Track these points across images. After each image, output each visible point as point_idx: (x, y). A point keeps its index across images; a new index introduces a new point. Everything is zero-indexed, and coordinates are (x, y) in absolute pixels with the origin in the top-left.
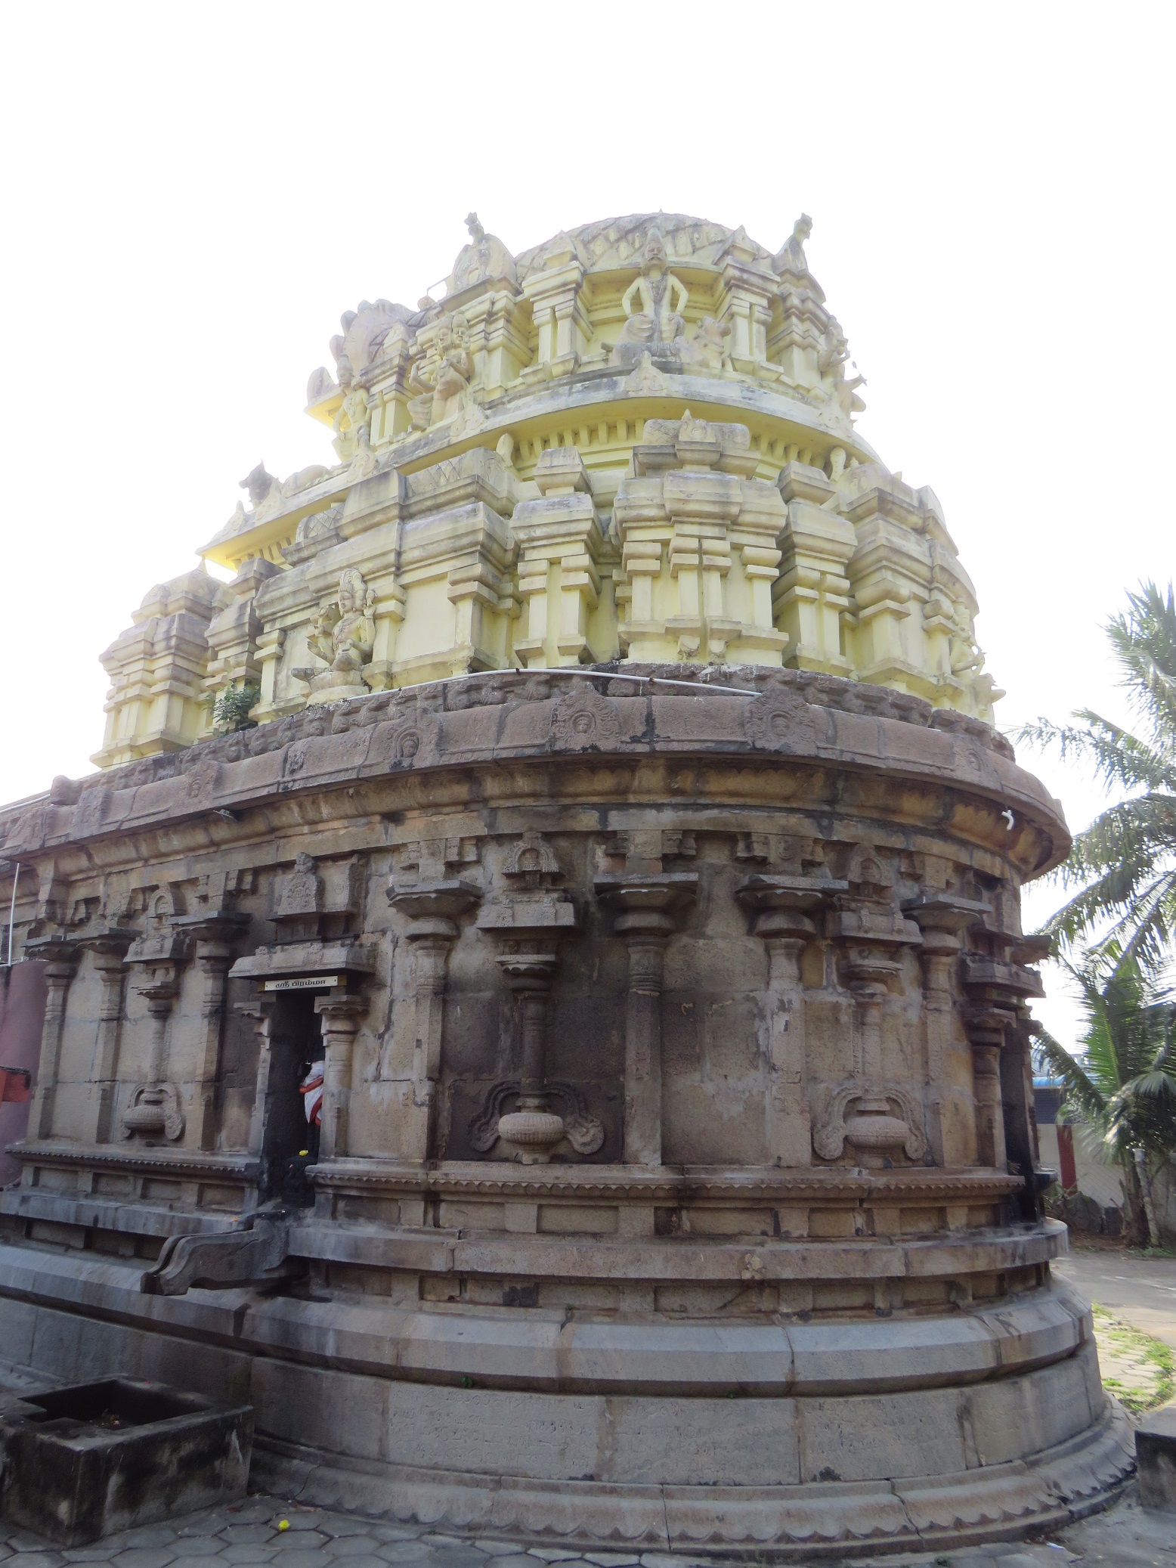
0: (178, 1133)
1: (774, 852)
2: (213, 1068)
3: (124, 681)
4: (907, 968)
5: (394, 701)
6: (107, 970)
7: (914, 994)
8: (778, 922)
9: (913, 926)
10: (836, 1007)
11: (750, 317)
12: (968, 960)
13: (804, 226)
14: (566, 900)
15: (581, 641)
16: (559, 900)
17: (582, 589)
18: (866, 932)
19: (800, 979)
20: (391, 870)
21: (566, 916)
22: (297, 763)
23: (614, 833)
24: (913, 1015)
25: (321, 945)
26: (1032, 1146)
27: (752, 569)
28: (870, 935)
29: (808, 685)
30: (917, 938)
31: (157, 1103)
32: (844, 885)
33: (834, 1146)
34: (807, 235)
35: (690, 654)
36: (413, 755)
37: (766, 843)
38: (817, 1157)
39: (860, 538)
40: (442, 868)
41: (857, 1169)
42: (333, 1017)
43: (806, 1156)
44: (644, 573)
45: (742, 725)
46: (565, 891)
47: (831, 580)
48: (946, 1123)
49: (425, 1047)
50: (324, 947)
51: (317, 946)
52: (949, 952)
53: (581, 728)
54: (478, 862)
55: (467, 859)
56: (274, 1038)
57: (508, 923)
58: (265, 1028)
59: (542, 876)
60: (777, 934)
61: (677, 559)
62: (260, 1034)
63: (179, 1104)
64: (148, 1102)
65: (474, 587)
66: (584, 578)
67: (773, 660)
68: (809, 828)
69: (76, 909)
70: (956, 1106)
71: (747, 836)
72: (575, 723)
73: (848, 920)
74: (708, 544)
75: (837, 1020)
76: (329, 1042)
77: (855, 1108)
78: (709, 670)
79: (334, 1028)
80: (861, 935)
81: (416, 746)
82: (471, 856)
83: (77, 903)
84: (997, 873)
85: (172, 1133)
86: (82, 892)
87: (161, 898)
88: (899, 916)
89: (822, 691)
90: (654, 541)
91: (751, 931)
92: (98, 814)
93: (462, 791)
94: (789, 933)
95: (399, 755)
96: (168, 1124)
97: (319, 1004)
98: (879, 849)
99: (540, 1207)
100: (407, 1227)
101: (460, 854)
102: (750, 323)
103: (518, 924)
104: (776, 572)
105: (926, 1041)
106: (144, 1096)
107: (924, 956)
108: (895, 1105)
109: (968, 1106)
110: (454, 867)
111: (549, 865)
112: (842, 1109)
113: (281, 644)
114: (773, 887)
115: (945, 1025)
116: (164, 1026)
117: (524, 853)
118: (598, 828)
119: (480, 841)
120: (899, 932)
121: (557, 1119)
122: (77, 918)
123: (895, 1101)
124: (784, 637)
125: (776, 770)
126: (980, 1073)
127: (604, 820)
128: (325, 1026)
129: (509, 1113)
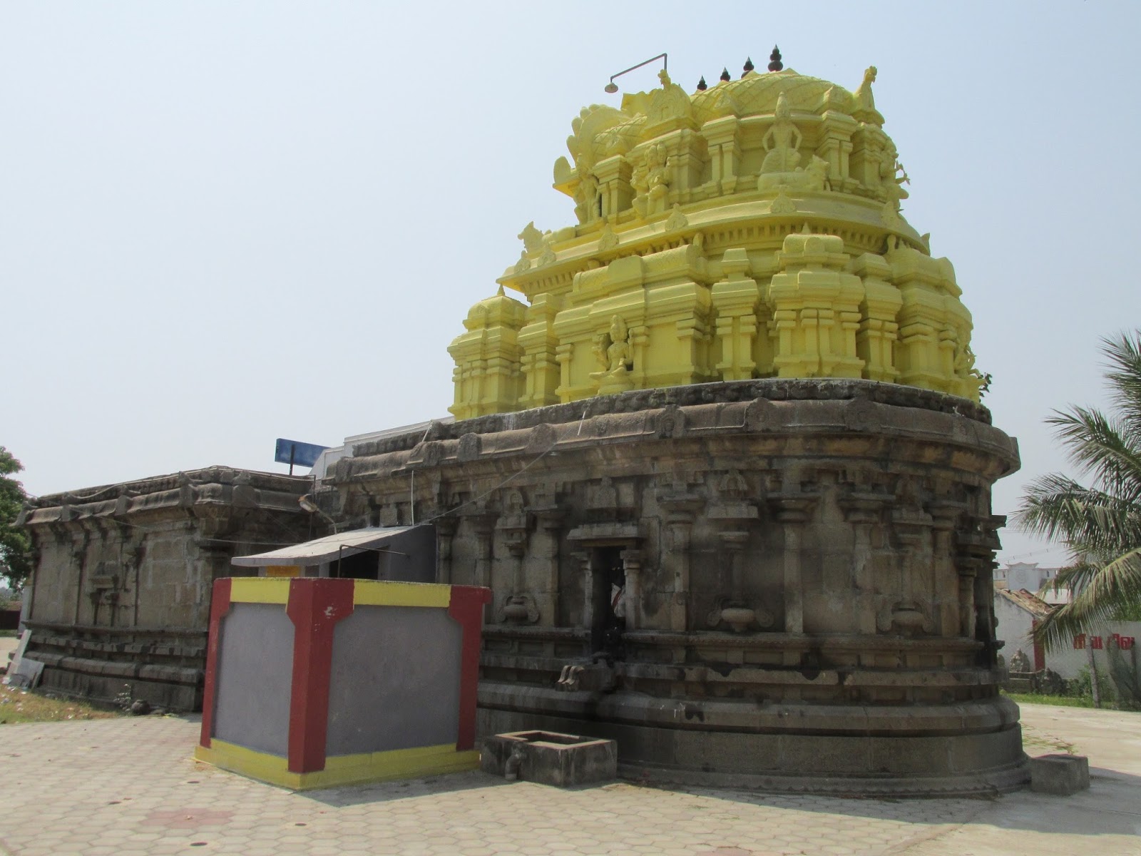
0: (536, 618)
1: (858, 480)
2: (556, 586)
3: (467, 366)
4: (926, 537)
5: (652, 396)
6: (480, 533)
7: (929, 550)
8: (860, 516)
9: (929, 517)
10: (888, 557)
11: (840, 150)
12: (958, 532)
13: (871, 75)
14: (752, 505)
15: (753, 365)
16: (749, 505)
17: (751, 334)
18: (905, 520)
19: (871, 544)
20: (655, 485)
21: (754, 513)
22: (602, 430)
23: (776, 470)
24: (928, 562)
25: (620, 525)
26: (990, 628)
27: (846, 325)
28: (907, 522)
29: (876, 390)
30: (931, 523)
31: (521, 603)
32: (894, 497)
33: (887, 624)
34: (873, 80)
35: (813, 375)
36: (672, 430)
37: (854, 474)
38: (879, 631)
39: (904, 298)
40: (685, 487)
41: (898, 636)
42: (630, 562)
43: (874, 630)
44: (786, 329)
45: (843, 417)
46: (751, 500)
47: (888, 325)
48: (944, 614)
49: (681, 576)
50: (623, 526)
51: (618, 526)
52: (947, 529)
53: (761, 419)
54: (705, 484)
55: (699, 482)
56: (594, 571)
57: (724, 516)
58: (589, 566)
59: (738, 492)
60: (860, 522)
61: (805, 321)
62: (586, 569)
63: (535, 604)
64: (516, 603)
65: (692, 332)
66: (753, 329)
67: (857, 378)
68: (875, 468)
69: (453, 498)
70: (949, 606)
71: (844, 472)
72: (758, 417)
73: (896, 514)
74: (822, 313)
75: (889, 564)
76: (628, 573)
77: (898, 608)
78: (824, 383)
79: (631, 567)
80: (903, 522)
81: (673, 426)
82: (701, 481)
83: (454, 494)
84: (976, 484)
85: (533, 617)
86: (458, 489)
87: (513, 495)
88: (922, 512)
89: (883, 393)
90: (793, 310)
91: (846, 519)
92: (475, 449)
93: (695, 448)
94: (866, 522)
95: (664, 430)
96: (530, 614)
97: (623, 555)
98: (911, 476)
99: (744, 652)
100: (677, 662)
101: (695, 480)
102: (840, 154)
103: (729, 517)
104: (858, 326)
105: (934, 574)
106: (513, 600)
107: (934, 531)
108: (917, 606)
109: (955, 607)
110: (691, 487)
111: (743, 486)
112: (891, 608)
113: (572, 353)
114: (857, 499)
115: (945, 565)
116: (521, 563)
117: (729, 480)
118: (768, 468)
119: (705, 474)
120: (922, 520)
121: (752, 611)
122: (454, 503)
123: (918, 604)
124: (863, 363)
125: (860, 438)
126: (962, 591)
127: (770, 464)
128: (625, 566)
129: (727, 608)
